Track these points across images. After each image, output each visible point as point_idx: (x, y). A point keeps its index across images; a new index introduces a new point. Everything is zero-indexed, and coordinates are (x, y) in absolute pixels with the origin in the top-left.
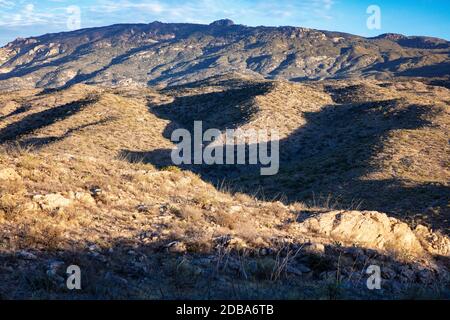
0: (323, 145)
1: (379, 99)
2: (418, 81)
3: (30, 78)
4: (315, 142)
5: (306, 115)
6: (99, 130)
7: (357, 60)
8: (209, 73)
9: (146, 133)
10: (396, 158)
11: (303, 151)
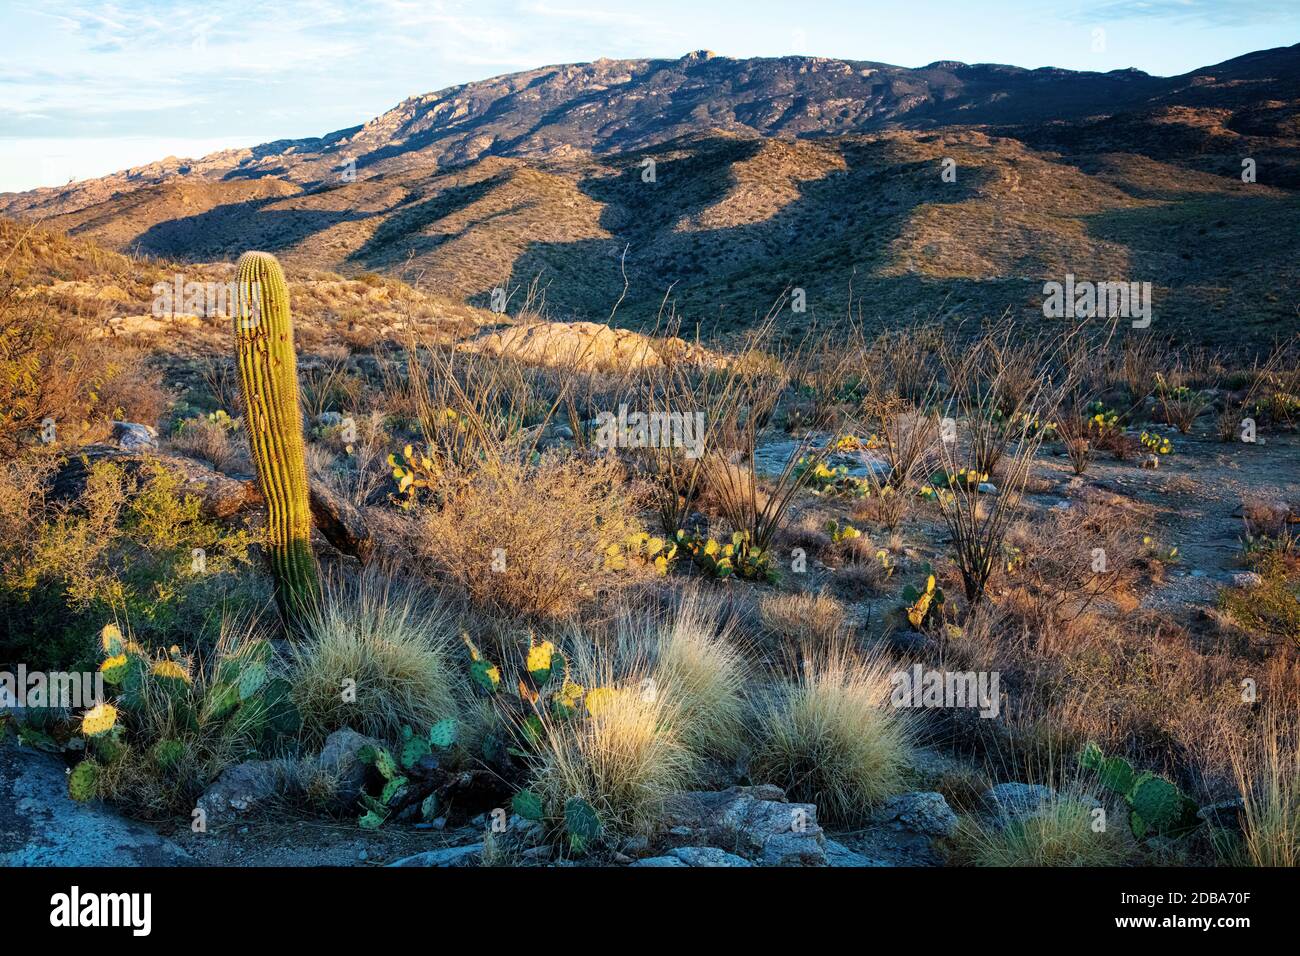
0: (827, 231)
1: (912, 159)
2: (979, 131)
3: (429, 152)
4: (815, 228)
5: (803, 187)
6: (510, 223)
7: (896, 102)
8: (681, 130)
9: (576, 223)
10: (918, 246)
11: (798, 241)
